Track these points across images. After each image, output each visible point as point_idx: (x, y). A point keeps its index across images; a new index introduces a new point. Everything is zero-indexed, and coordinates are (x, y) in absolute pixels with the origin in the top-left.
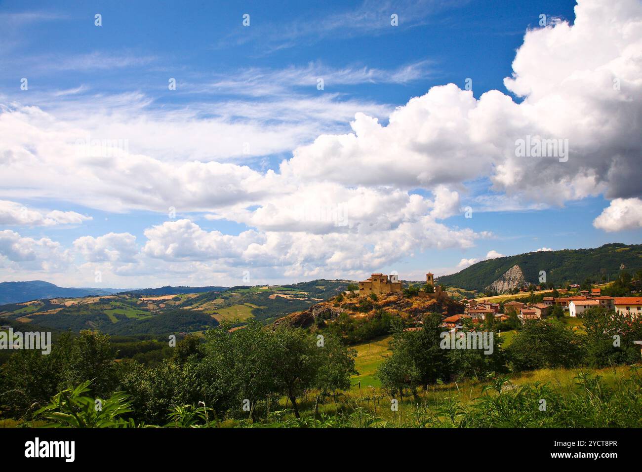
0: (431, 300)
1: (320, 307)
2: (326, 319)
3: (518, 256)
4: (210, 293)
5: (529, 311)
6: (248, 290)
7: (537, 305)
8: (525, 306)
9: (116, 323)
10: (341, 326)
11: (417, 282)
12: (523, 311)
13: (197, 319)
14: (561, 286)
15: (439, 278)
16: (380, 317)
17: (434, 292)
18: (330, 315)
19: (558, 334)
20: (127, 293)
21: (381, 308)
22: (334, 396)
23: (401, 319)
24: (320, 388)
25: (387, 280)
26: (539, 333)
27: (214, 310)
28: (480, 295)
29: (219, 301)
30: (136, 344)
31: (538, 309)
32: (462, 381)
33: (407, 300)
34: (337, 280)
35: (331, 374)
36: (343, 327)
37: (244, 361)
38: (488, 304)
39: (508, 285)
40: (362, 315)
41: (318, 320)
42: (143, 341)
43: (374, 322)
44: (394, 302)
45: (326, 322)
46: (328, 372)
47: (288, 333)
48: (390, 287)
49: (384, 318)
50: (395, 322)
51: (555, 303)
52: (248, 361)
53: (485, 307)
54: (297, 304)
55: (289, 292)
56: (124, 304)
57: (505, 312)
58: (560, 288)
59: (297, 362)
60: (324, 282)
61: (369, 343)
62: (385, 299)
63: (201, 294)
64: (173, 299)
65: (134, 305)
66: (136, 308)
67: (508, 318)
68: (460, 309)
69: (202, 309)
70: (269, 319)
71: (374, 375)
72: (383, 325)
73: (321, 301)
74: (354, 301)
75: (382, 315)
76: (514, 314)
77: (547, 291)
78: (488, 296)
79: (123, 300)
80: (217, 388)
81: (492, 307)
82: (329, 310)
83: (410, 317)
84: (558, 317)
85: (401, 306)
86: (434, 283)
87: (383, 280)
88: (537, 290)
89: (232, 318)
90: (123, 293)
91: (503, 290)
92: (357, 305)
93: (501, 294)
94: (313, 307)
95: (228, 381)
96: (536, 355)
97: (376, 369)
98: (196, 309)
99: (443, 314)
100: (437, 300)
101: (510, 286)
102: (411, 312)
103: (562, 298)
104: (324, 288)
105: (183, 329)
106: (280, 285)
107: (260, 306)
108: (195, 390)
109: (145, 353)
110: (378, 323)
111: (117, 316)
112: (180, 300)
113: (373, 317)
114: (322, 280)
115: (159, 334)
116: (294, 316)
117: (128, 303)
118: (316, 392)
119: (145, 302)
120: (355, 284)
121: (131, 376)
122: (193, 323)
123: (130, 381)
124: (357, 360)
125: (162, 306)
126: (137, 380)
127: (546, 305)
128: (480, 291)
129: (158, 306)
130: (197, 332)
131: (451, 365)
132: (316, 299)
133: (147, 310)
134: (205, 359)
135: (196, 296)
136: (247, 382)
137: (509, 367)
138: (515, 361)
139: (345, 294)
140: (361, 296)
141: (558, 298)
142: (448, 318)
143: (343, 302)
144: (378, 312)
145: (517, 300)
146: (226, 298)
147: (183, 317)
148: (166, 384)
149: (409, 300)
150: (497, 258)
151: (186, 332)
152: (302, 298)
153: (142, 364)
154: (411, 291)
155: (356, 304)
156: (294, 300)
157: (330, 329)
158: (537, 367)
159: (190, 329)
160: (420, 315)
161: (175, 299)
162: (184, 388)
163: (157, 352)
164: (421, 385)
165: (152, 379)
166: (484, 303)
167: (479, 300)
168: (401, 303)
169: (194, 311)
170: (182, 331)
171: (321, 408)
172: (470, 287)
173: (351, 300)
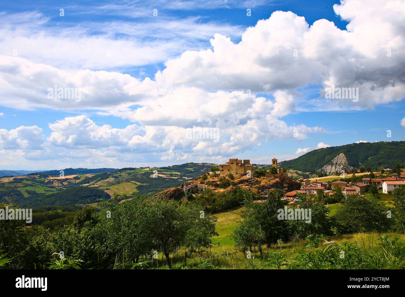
0: (275, 179)
1: (190, 184)
2: (194, 193)
3: (344, 146)
4: (104, 174)
5: (351, 189)
6: (134, 171)
7: (357, 184)
8: (348, 185)
9: (28, 198)
10: (206, 199)
11: (264, 165)
12: (346, 188)
13: (94, 194)
14: (377, 169)
15: (282, 162)
16: (235, 192)
17: (277, 173)
18: (197, 190)
19: (372, 207)
20: (36, 174)
21: (236, 185)
22: (199, 252)
23: (251, 193)
24: (188, 246)
25: (241, 163)
26: (358, 205)
27: (107, 186)
28: (313, 175)
29: (111, 179)
30: (44, 214)
31: (358, 187)
32: (297, 241)
33: (256, 179)
34: (203, 163)
35: (197, 235)
36: (207, 200)
37: (128, 226)
38: (319, 183)
39: (336, 168)
40: (222, 190)
41: (188, 194)
42: (50, 212)
43: (231, 196)
44: (247, 181)
45: (194, 195)
46: (194, 234)
47: (163, 204)
48: (243, 169)
49: (239, 193)
50: (247, 196)
51: (371, 183)
52: (132, 225)
53: (317, 185)
54: (172, 182)
55: (166, 172)
56: (34, 182)
57: (332, 189)
58: (376, 171)
59: (170, 226)
60: (193, 165)
61: (227, 212)
62: (239, 178)
63: (97, 174)
64: (74, 178)
65: (42, 183)
66: (44, 185)
67: (334, 193)
68: (298, 186)
69: (97, 186)
70: (149, 193)
71: (230, 236)
72: (238, 198)
73: (190, 180)
74: (216, 179)
75: (237, 190)
76: (339, 190)
77: (366, 174)
78: (319, 177)
79: (33, 180)
80: (107, 247)
81: (322, 185)
82: (197, 186)
83: (258, 192)
84: (374, 193)
85: (252, 184)
86: (278, 166)
87: (238, 163)
88: (358, 173)
89: (121, 193)
90: (33, 174)
91: (332, 172)
92: (218, 183)
93: (330, 175)
94: (184, 184)
95: (116, 242)
96: (355, 222)
97: (231, 232)
98: (92, 186)
99: (285, 190)
100: (280, 179)
101: (337, 169)
102: (259, 188)
103: (377, 179)
104: (193, 169)
105: (82, 202)
106: (159, 167)
107: (143, 183)
108: (90, 248)
109: (51, 221)
110: (234, 196)
111: (28, 192)
112: (79, 178)
113: (230, 192)
114: (191, 163)
115: (63, 205)
116: (169, 191)
117: (37, 182)
118: (185, 249)
119: (52, 181)
120: (217, 166)
121: (39, 239)
122: (91, 196)
123: (37, 243)
124: (217, 225)
125: (65, 183)
126: (43, 242)
127: (364, 184)
128: (313, 173)
129: (62, 183)
130: (94, 203)
131: (289, 229)
132: (186, 178)
133: (53, 187)
134: (99, 225)
135: (92, 176)
136: (131, 242)
137: (334, 231)
138: (338, 226)
139: (209, 174)
140: (222, 175)
141: (374, 179)
142: (288, 193)
143: (207, 181)
144: (234, 188)
145: (342, 180)
146: (116, 177)
147: (82, 192)
148: (66, 244)
149: (258, 179)
150: (327, 148)
151: (84, 203)
152: (176, 177)
153: (48, 229)
154: (260, 172)
155: (217, 181)
156: (169, 178)
157: (197, 201)
158: (356, 232)
159: (87, 201)
160: (266, 191)
161: (76, 178)
162: (81, 247)
163: (61, 220)
164: (266, 244)
165: (55, 241)
166: (316, 182)
167: (312, 180)
168: (252, 181)
169: (91, 188)
170: (81, 203)
171: (189, 261)
172: (305, 169)
173: (213, 179)
